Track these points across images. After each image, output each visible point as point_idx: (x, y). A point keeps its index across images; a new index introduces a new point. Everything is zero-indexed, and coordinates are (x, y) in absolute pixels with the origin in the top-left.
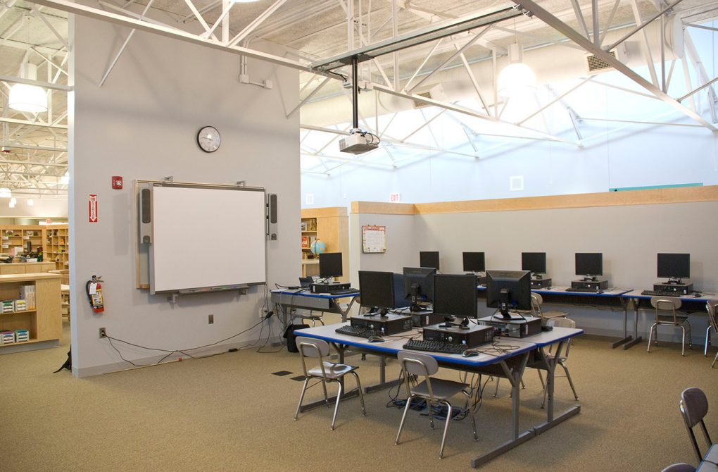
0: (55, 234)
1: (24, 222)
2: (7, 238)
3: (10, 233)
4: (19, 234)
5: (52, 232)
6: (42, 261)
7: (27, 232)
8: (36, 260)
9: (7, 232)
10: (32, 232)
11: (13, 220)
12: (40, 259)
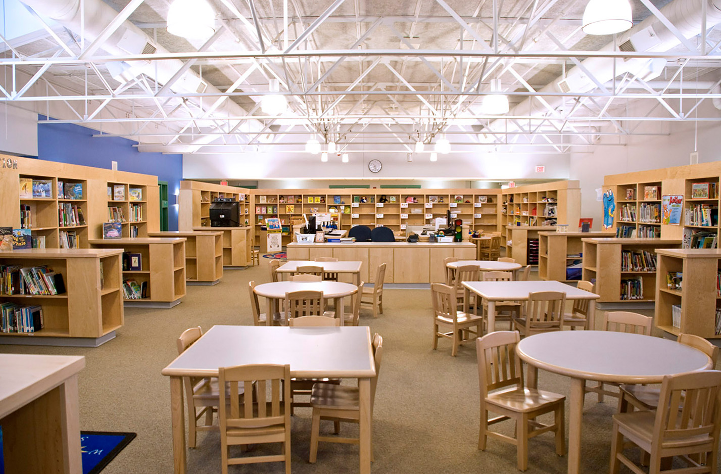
0: (511, 200)
1: (484, 186)
2: (455, 205)
3: (458, 199)
4: (470, 200)
5: (508, 198)
6: (461, 241)
7: (480, 198)
8: (450, 239)
9: (456, 197)
10: (486, 198)
11: (470, 183)
12: (458, 238)
